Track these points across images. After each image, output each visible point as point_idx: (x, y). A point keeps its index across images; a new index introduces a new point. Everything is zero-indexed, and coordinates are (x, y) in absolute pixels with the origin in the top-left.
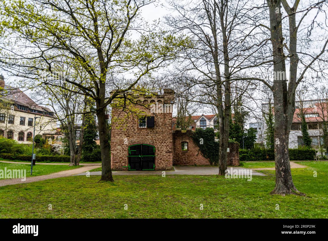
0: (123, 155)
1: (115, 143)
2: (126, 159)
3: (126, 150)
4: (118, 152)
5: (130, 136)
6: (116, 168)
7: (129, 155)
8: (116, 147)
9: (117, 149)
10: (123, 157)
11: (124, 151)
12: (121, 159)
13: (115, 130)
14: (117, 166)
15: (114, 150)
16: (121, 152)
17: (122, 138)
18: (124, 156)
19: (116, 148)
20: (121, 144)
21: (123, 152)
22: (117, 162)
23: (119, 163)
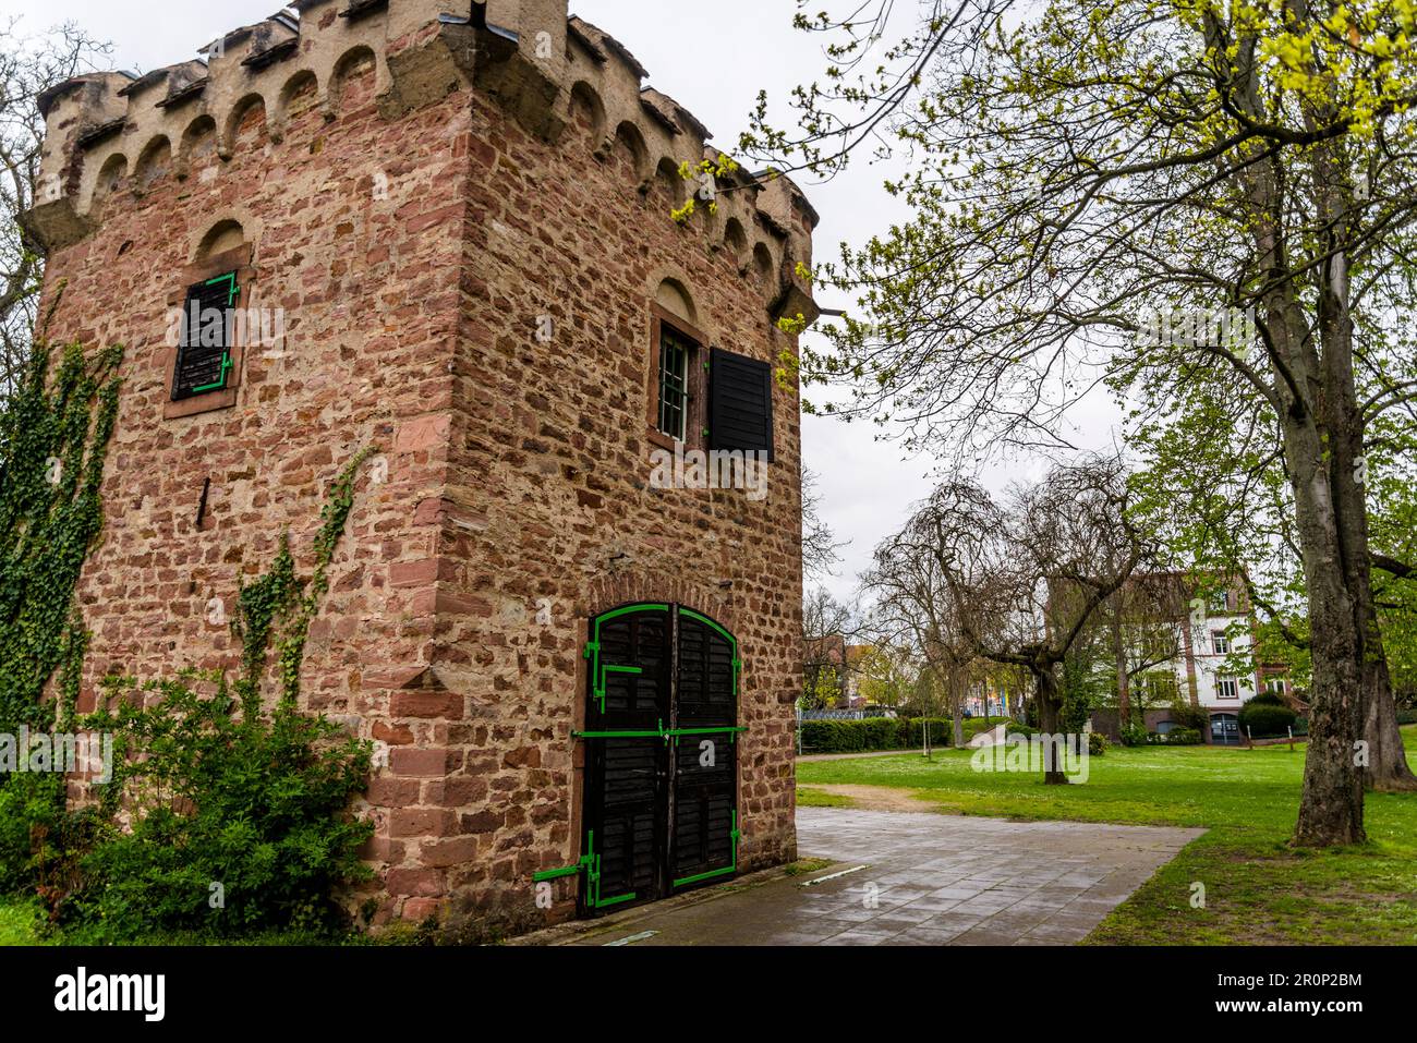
0: (542, 722)
1: (479, 556)
2: (568, 769)
3: (571, 655)
4: (501, 683)
5: (606, 500)
6: (469, 904)
7: (592, 718)
8: (486, 611)
9: (499, 640)
10: (543, 745)
11: (550, 670)
12: (522, 774)
13: (488, 380)
14: (477, 876)
15: (471, 649)
16: (529, 685)
17: (546, 502)
18: (548, 734)
19: (484, 625)
20: (535, 583)
21: (545, 685)
22: (483, 824)
23: (502, 833)
